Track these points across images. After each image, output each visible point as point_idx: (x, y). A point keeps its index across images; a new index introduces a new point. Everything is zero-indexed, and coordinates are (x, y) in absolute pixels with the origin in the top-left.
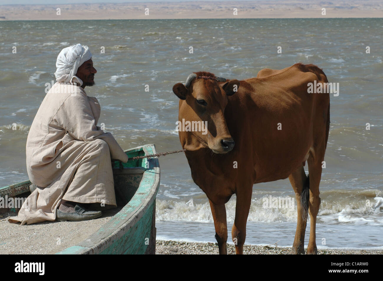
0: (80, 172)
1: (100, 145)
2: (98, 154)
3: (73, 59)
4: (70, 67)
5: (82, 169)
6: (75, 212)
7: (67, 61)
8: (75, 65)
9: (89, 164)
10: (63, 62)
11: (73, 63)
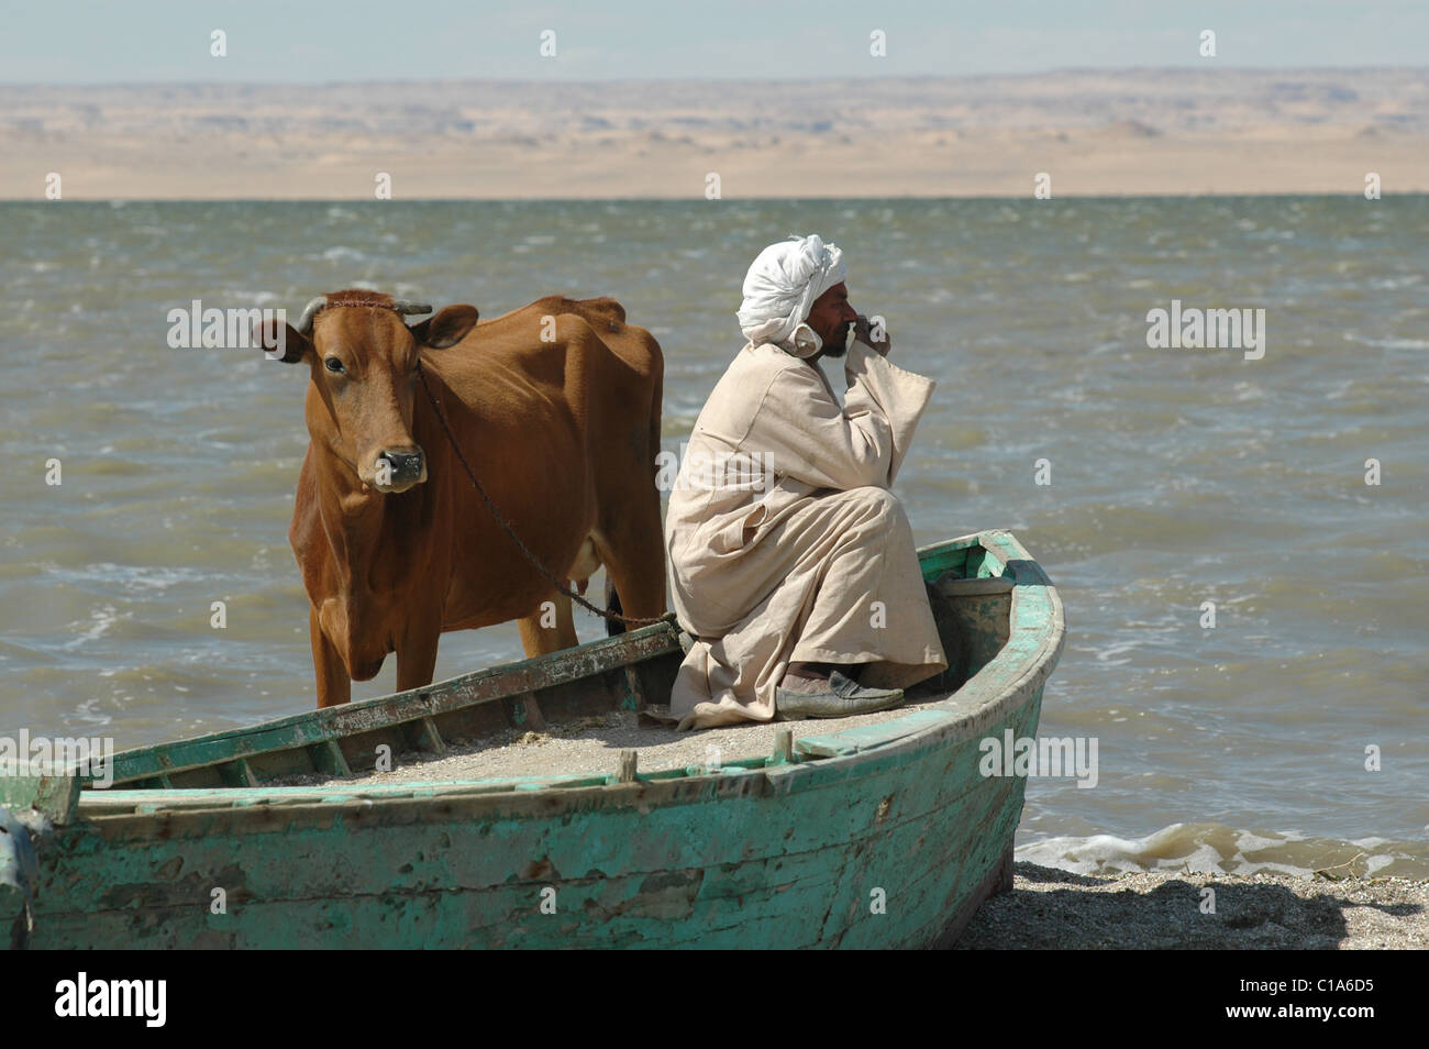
0: (835, 581)
1: (880, 504)
2: (880, 525)
3: (804, 277)
4: (794, 298)
5: (839, 573)
6: (829, 690)
7: (786, 279)
8: (805, 294)
9: (858, 555)
10: (772, 283)
11: (801, 286)
